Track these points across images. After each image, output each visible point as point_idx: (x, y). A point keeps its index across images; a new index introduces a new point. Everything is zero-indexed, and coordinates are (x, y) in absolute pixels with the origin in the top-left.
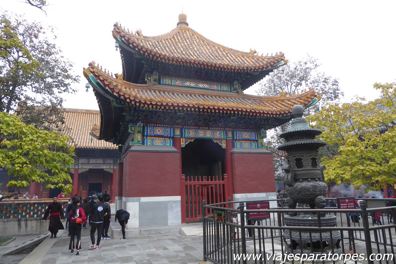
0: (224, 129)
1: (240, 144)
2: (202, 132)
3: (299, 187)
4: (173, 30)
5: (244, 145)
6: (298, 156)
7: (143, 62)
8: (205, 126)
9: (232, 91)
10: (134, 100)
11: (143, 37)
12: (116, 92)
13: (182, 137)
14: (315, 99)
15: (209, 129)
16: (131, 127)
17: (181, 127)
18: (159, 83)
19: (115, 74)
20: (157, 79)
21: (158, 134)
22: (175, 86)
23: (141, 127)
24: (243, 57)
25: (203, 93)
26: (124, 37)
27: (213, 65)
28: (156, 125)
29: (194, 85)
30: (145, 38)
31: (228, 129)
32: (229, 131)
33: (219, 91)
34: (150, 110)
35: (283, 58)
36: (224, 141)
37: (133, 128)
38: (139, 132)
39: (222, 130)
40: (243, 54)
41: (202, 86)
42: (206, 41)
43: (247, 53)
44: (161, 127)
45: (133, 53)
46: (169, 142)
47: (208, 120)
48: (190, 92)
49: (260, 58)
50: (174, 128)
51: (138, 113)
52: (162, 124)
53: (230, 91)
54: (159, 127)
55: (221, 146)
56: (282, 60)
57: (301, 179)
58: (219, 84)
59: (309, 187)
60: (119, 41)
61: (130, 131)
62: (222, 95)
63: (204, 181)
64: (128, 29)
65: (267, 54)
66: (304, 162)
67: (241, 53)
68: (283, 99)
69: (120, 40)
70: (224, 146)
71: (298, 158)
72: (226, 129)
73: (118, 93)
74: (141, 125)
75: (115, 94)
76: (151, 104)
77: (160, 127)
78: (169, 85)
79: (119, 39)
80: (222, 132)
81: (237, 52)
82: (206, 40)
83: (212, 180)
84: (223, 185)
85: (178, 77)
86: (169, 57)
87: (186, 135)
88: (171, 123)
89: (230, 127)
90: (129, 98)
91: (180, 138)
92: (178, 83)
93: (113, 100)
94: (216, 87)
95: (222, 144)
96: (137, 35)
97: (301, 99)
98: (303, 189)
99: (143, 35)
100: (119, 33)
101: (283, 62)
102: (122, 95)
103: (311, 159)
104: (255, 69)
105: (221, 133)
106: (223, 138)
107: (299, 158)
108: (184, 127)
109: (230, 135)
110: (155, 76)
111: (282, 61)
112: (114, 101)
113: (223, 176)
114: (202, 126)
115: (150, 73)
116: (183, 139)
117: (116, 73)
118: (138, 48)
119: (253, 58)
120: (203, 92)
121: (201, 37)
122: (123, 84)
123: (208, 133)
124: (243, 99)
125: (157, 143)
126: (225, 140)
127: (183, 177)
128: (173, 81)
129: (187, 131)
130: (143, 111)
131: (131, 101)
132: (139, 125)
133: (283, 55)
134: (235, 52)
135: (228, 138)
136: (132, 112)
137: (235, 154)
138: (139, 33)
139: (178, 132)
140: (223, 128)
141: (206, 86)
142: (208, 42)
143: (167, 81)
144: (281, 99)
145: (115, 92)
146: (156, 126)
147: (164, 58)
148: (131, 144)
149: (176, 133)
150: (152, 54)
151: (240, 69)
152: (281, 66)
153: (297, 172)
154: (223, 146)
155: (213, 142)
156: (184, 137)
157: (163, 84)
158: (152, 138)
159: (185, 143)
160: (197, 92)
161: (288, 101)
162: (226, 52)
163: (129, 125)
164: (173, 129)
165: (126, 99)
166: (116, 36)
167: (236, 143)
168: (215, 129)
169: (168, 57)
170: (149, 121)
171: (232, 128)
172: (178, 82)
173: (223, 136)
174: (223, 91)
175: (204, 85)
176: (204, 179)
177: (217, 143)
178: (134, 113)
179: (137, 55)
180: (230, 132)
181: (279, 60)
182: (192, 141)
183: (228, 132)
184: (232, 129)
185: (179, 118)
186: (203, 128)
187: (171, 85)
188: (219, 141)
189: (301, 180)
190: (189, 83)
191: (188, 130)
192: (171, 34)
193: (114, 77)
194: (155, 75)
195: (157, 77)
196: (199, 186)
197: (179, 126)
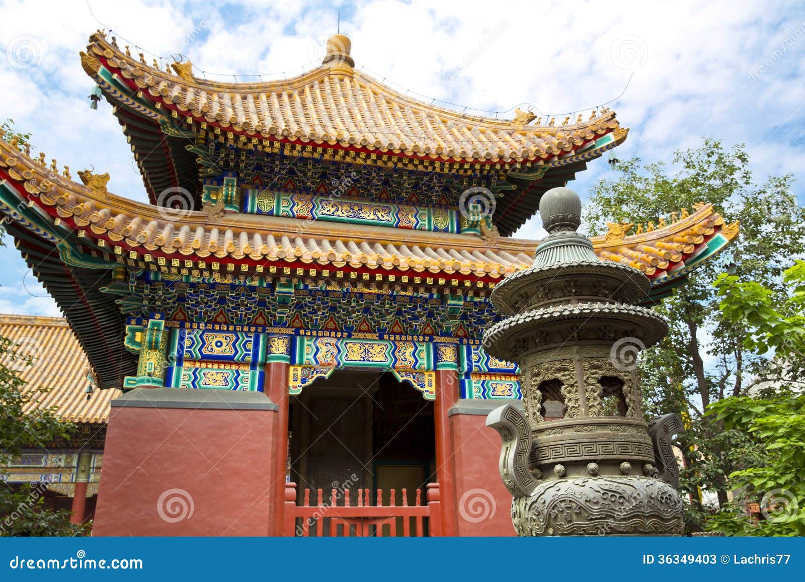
0: (431, 340)
1: (482, 385)
2: (356, 348)
3: (548, 497)
4: (303, 75)
5: (494, 390)
6: (547, 369)
7: (190, 148)
8: (368, 331)
9: (466, 230)
10: (122, 244)
11: (193, 81)
12: (62, 219)
13: (292, 362)
14: (718, 238)
15: (381, 338)
16: (133, 331)
17: (291, 331)
18: (243, 209)
19: (80, 173)
20: (232, 197)
21: (215, 354)
22: (288, 217)
23: (158, 330)
24: (496, 132)
25: (371, 236)
26: (118, 70)
27: (394, 151)
28: (213, 327)
29: (346, 214)
30: (200, 84)
31: (443, 339)
32: (446, 344)
33: (425, 230)
34: (192, 280)
35: (611, 125)
36: (430, 375)
37: (138, 334)
38: (153, 346)
39: (424, 341)
40: (498, 126)
41: (372, 216)
42: (397, 99)
43: (507, 121)
44: (228, 331)
45: (156, 121)
46: (249, 377)
47: (376, 311)
48: (331, 233)
49: (544, 131)
50: (269, 334)
51: (154, 290)
52: (232, 324)
53: (459, 232)
54: (220, 331)
55: (420, 394)
56: (609, 130)
57: (562, 463)
58: (426, 212)
59: (584, 498)
60: (103, 82)
61: (127, 343)
62: (430, 241)
63: (360, 506)
64: (141, 55)
65: (564, 120)
66: (570, 392)
67: (491, 123)
68: (616, 244)
69: (105, 80)
70: (429, 393)
71: (549, 377)
72: (437, 339)
73: (69, 221)
74: (159, 325)
75: (58, 222)
76: (177, 255)
77: (223, 331)
78: (270, 214)
79: (102, 77)
80: (424, 348)
81: (481, 121)
82: (398, 97)
83: (386, 502)
84: (426, 520)
85: (301, 192)
86: (259, 129)
87: (305, 357)
88: (260, 321)
89: (447, 334)
90: (105, 237)
91: (287, 366)
92: (300, 208)
93: (62, 247)
94: (414, 219)
95: (423, 386)
96: (174, 73)
97: (671, 241)
98: (563, 504)
99: (196, 76)
100: (103, 60)
101: (611, 137)
102: (82, 228)
103: (599, 381)
104: (526, 160)
105: (420, 351)
106: (426, 366)
107: (552, 378)
108: (302, 332)
109: (448, 355)
110: (227, 189)
111: (610, 134)
112: (66, 249)
113: (425, 490)
114: (360, 331)
115: (215, 182)
116: (296, 370)
117: (83, 170)
118: (163, 104)
119: (524, 135)
120: (373, 232)
121: (383, 90)
122: (105, 201)
123: (378, 350)
124: (496, 253)
125: (211, 382)
126: (433, 374)
127: (288, 490)
128: (282, 204)
129: (310, 345)
130: (169, 284)
131: (112, 245)
132: (154, 324)
133: (614, 116)
134: (474, 123)
135: (444, 366)
136: (132, 286)
137: (461, 417)
138: (179, 68)
139: (279, 347)
140: (427, 338)
141: (386, 217)
142: (402, 102)
143: (266, 203)
144: (610, 245)
145: (59, 217)
146: (213, 330)
147: (244, 132)
148: (128, 383)
149: (273, 350)
150: (206, 121)
151: (479, 162)
152: (608, 147)
153: (543, 438)
154: (427, 391)
155: (395, 379)
156: (301, 364)
157: (252, 213)
158: (198, 365)
159: (303, 381)
160: (351, 234)
161: (633, 249)
162: (450, 123)
163: (127, 327)
164: (264, 338)
165: (95, 239)
166: (94, 68)
167: (470, 384)
168: (401, 340)
169: (256, 130)
170: (192, 316)
171: (457, 336)
172: (299, 206)
173: (425, 362)
174: (436, 230)
175: (379, 215)
176: (360, 498)
177: (406, 383)
178: (140, 289)
179: (167, 127)
180: (448, 350)
181: (601, 132)
182: (327, 376)
183: (442, 349)
184: (456, 341)
185: (284, 303)
186: (362, 335)
187: (278, 216)
188: (414, 377)
189: (559, 467)
190: (332, 210)
191: (311, 343)
192: (296, 85)
193: (77, 179)
194: (228, 185)
195: (233, 192)
196: (340, 522)
197: (284, 330)
